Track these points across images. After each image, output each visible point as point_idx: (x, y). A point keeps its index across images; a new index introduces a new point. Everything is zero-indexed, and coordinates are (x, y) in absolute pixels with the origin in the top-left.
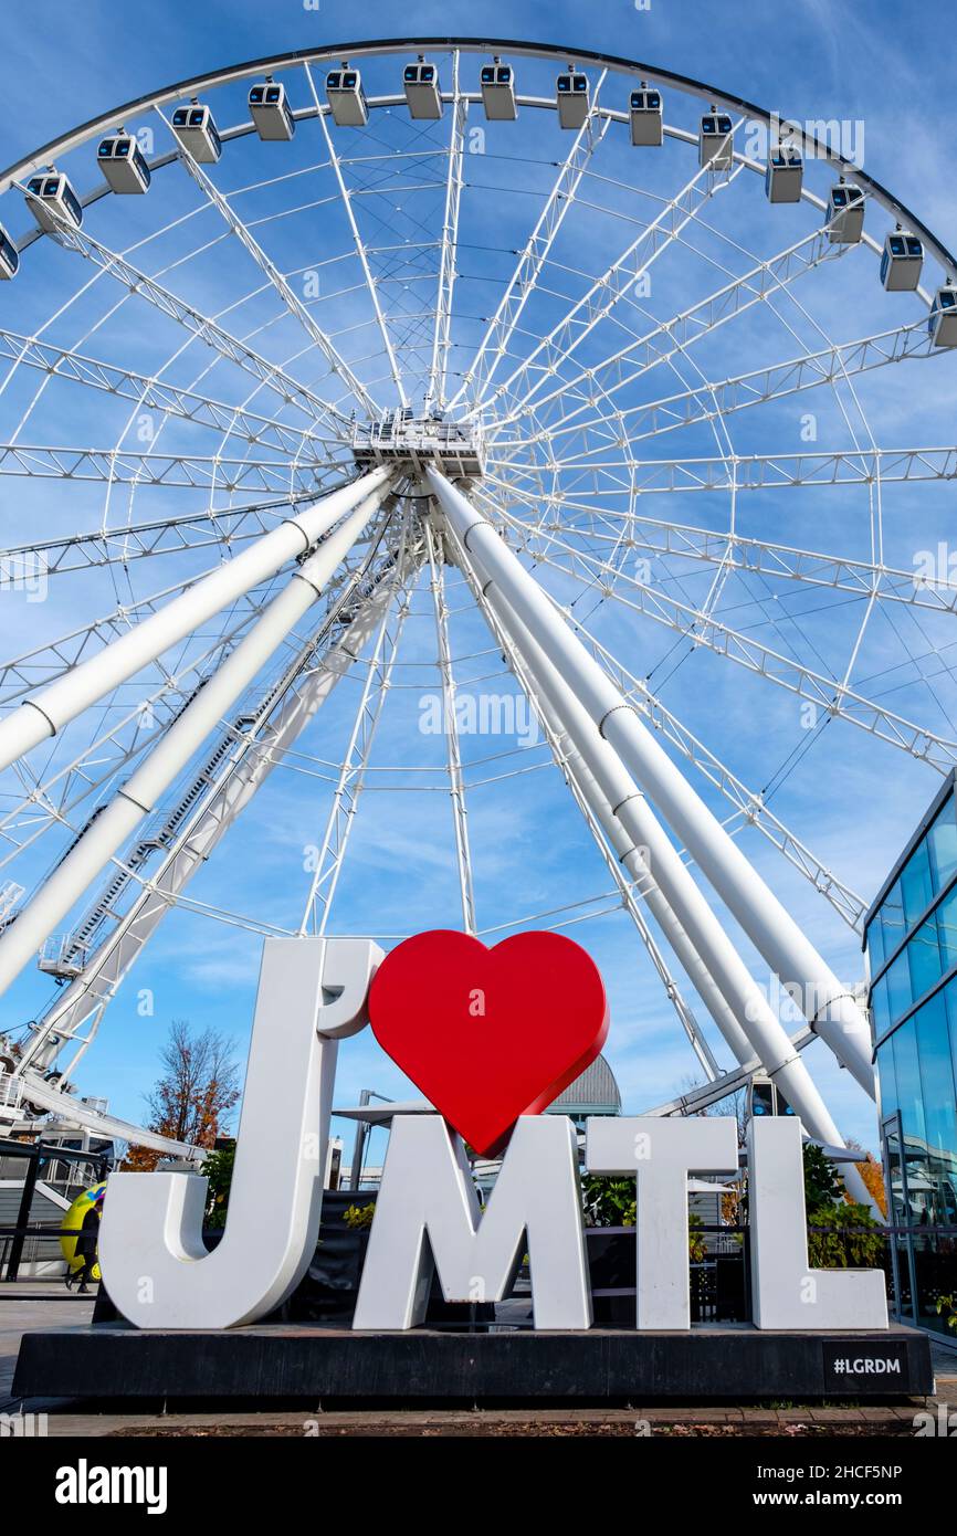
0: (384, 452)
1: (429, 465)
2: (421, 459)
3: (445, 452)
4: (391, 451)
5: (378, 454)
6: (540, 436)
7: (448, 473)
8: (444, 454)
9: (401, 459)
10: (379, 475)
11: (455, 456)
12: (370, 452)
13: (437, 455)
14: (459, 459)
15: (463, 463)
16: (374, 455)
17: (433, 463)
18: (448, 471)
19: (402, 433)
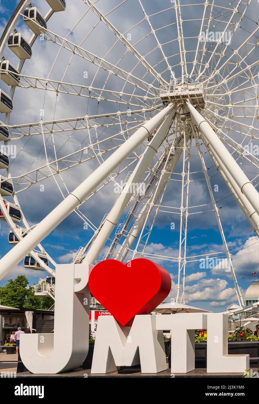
0: (171, 97)
1: (187, 101)
2: (184, 99)
3: (191, 95)
4: (173, 97)
5: (169, 98)
6: (223, 82)
7: (193, 104)
8: (192, 96)
9: (178, 99)
10: (170, 106)
11: (195, 97)
12: (166, 98)
13: (189, 96)
14: (197, 98)
15: (198, 99)
16: (168, 99)
17: (188, 100)
18: (193, 102)
19: (177, 89)
